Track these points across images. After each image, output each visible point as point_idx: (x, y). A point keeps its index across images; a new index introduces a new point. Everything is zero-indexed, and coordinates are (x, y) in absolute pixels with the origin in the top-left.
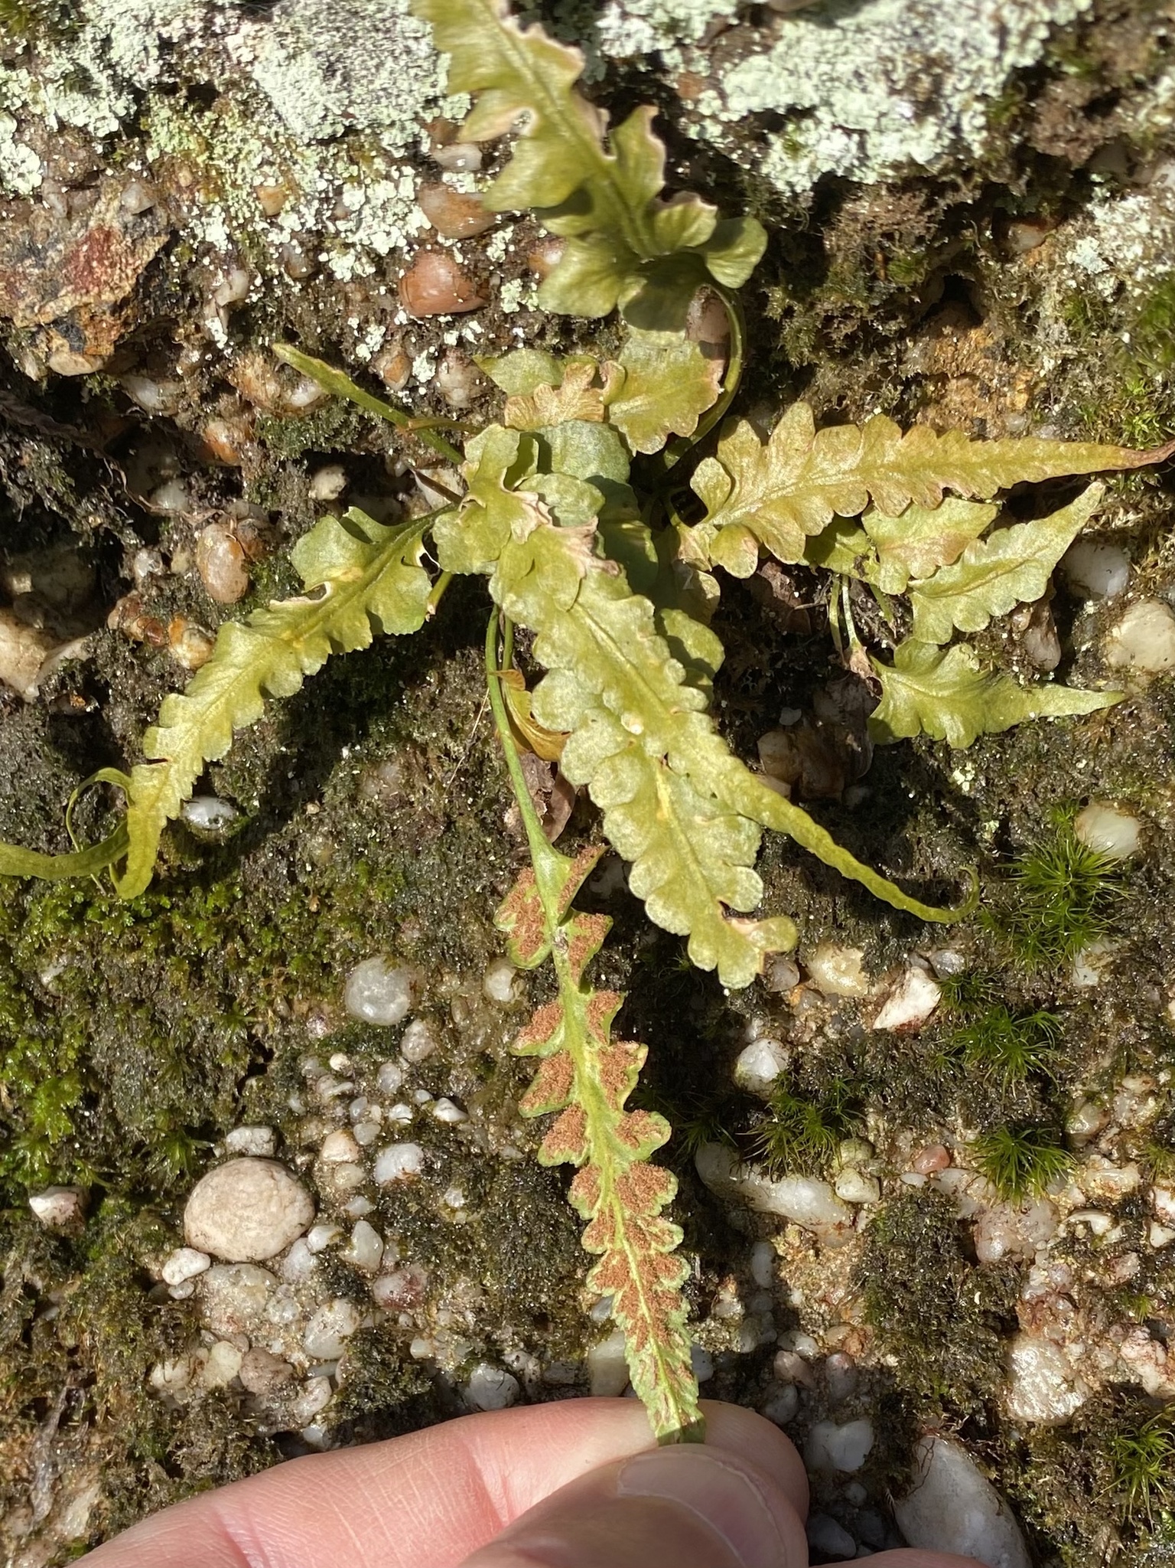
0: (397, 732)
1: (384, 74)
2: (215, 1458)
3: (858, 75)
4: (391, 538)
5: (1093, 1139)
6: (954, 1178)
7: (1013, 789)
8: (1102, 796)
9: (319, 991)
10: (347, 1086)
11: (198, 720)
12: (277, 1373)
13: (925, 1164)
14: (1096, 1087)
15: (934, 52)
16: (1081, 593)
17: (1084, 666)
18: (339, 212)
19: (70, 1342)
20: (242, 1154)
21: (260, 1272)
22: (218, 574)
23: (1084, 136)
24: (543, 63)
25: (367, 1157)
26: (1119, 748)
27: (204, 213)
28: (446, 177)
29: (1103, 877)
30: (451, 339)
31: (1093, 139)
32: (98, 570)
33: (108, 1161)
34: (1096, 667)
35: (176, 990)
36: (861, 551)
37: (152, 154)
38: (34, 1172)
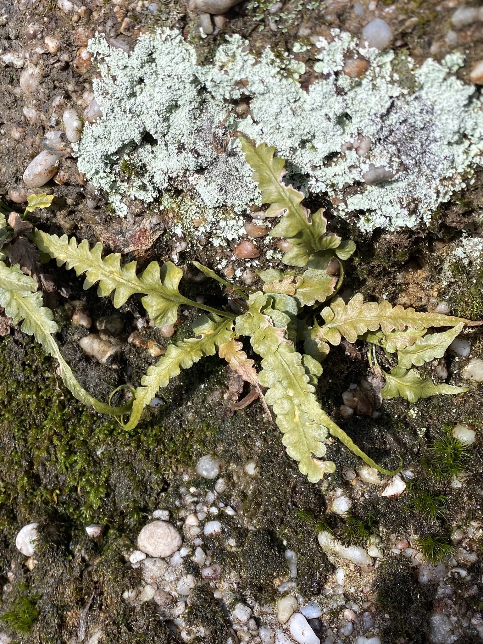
0: (220, 381)
1: (238, 192)
2: (145, 627)
3: (391, 202)
4: (223, 322)
5: (460, 542)
6: (410, 552)
7: (431, 417)
8: (461, 422)
9: (187, 465)
10: (196, 499)
11: (159, 374)
12: (167, 598)
13: (400, 546)
14: (461, 524)
15: (415, 197)
16: (454, 354)
17: (455, 378)
18: (218, 228)
19: (96, 579)
20: (158, 519)
21: (163, 562)
22: (166, 329)
23: (462, 221)
24: (292, 196)
25: (202, 525)
26: (467, 406)
27: (176, 225)
28: (253, 220)
29: (464, 451)
30: (248, 265)
31: (465, 222)
32: (125, 323)
33: (112, 517)
34: (459, 379)
35: (140, 460)
36: (381, 337)
37: (162, 208)
38: (86, 518)
